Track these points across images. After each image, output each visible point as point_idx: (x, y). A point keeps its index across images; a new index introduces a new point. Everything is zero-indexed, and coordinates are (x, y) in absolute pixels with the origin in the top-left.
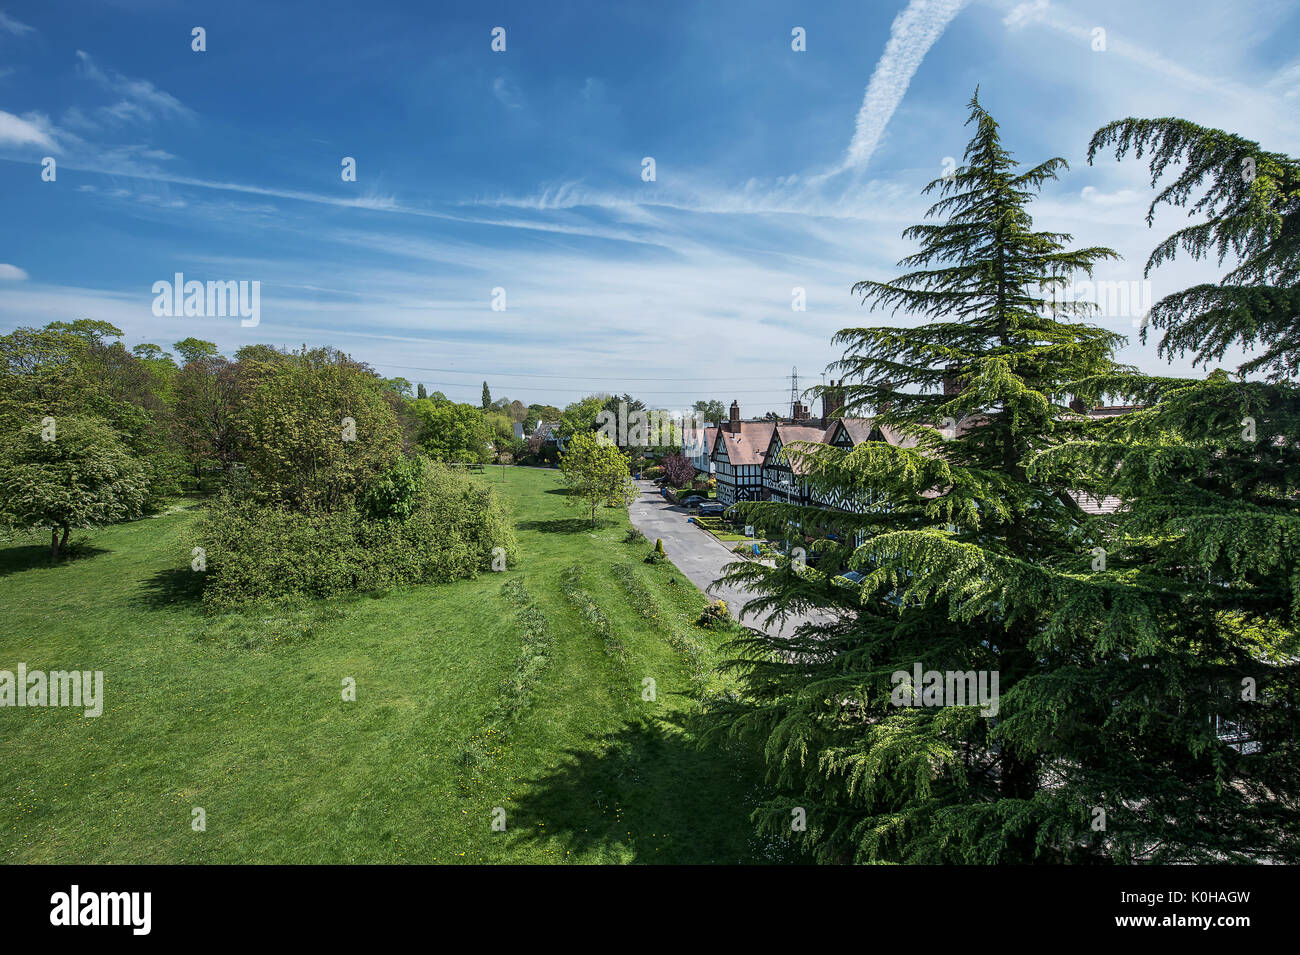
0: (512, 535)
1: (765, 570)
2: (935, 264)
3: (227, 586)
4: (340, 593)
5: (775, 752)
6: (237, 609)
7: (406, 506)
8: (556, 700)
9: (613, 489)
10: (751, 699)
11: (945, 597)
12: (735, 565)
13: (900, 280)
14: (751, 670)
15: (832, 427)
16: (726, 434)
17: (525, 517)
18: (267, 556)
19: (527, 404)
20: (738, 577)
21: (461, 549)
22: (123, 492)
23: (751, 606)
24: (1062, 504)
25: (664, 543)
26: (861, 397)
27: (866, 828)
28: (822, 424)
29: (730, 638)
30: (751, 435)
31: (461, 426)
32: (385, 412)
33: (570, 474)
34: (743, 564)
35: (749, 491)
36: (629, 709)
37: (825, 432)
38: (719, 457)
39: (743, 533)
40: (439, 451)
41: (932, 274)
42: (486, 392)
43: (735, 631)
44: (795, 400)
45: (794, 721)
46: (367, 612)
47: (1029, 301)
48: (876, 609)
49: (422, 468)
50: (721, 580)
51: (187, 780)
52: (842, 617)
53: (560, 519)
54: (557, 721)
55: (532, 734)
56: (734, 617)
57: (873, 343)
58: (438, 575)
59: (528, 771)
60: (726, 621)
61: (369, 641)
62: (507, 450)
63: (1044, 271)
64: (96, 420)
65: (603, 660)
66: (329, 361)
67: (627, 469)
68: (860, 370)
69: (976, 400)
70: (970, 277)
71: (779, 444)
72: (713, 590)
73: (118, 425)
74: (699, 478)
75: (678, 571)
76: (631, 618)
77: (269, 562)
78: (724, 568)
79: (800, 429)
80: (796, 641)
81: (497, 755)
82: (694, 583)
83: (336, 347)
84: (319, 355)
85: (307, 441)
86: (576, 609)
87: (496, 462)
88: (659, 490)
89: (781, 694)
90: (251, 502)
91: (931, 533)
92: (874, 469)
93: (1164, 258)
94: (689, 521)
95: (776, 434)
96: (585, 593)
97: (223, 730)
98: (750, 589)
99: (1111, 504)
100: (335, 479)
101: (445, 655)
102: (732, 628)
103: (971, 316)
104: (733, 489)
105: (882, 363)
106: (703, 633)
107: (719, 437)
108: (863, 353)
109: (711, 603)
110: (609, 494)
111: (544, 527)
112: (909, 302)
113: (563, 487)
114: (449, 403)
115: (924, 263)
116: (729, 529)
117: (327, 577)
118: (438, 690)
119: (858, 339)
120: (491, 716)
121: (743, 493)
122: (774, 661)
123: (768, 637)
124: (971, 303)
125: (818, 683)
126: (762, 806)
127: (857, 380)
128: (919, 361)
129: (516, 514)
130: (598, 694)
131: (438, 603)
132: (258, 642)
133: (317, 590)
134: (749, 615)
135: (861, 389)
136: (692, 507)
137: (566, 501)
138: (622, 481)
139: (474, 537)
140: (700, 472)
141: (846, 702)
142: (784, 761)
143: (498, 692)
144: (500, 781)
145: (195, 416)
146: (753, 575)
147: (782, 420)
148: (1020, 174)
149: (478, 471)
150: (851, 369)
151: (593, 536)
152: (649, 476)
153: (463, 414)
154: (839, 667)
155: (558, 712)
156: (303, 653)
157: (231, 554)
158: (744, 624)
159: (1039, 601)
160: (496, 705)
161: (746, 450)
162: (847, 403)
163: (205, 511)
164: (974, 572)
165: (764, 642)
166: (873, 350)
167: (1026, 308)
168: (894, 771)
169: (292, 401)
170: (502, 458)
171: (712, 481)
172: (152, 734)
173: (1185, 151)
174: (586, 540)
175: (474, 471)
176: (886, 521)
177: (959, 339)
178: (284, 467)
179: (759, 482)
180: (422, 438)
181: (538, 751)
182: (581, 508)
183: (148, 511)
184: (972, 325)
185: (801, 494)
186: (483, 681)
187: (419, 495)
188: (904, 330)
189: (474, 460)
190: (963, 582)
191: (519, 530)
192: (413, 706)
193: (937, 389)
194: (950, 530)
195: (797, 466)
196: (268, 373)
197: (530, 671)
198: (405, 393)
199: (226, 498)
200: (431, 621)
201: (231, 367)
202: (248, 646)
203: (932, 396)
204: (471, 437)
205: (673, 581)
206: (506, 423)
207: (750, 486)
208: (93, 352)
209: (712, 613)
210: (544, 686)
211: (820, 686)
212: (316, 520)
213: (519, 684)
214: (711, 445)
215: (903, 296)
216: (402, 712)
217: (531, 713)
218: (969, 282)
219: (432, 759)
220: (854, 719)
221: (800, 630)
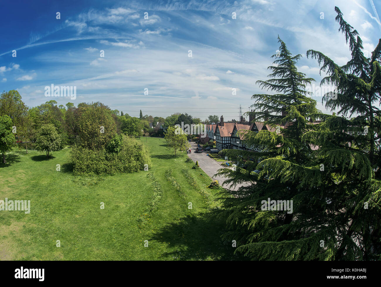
0: (150, 159)
1: (231, 171)
2: (277, 77)
3: (77, 169)
4: (102, 173)
5: (229, 221)
6: (80, 175)
7: (118, 149)
8: (165, 208)
9: (182, 145)
10: (224, 208)
11: (280, 176)
12: (222, 169)
13: (269, 81)
14: (224, 200)
15: (252, 125)
16: (219, 127)
17: (153, 154)
18: (85, 162)
19: (154, 117)
20: (222, 173)
21: (134, 163)
22: (57, 143)
23: (226, 182)
24: (308, 148)
25: (199, 162)
26: (260, 116)
27: (251, 236)
28: (249, 124)
29: (218, 191)
30: (227, 126)
31: (134, 124)
32: (111, 120)
33: (168, 140)
34: (224, 169)
35: (226, 145)
36: (187, 211)
37: (250, 126)
38: (217, 134)
39: (224, 159)
40: (127, 132)
41: (276, 80)
42: (141, 113)
43: (220, 189)
44: (241, 115)
45: (236, 213)
46: (110, 179)
47: (299, 90)
48: (262, 181)
49: (122, 137)
50: (217, 174)
51: (77, 214)
52: (252, 184)
53: (164, 154)
54: (165, 213)
55: (158, 216)
56: (220, 185)
57: (263, 99)
58: (127, 170)
59: (157, 225)
60: (218, 186)
61: (111, 187)
62: (147, 132)
63: (302, 83)
64: (52, 125)
65: (179, 198)
66: (98, 106)
67: (186, 138)
68: (260, 107)
69: (290, 118)
70: (286, 82)
71: (236, 130)
72: (214, 177)
73: (56, 126)
74: (210, 141)
75: (203, 171)
76: (188, 185)
77: (85, 163)
78: (218, 170)
79: (242, 125)
80: (238, 192)
81: (148, 220)
82: (208, 175)
83: (100, 102)
84: (96, 104)
85: (93, 130)
86: (170, 183)
87: (144, 136)
88: (197, 145)
89: (233, 206)
90: (81, 147)
91: (278, 158)
92: (264, 139)
93: (323, 83)
94: (207, 155)
95: (235, 127)
96: (173, 178)
97: (81, 204)
98: (226, 177)
99: (317, 148)
100: (100, 141)
101: (132, 193)
102: (219, 188)
103: (287, 93)
104: (221, 145)
105: (266, 106)
106: (210, 190)
107: (217, 127)
108: (260, 102)
109: (213, 181)
110: (181, 146)
111: (160, 157)
112: (272, 88)
113: (165, 144)
114: (130, 117)
115: (274, 76)
116: (220, 158)
117: (99, 169)
118: (131, 202)
119: (259, 98)
120: (146, 211)
121: (225, 146)
122: (231, 197)
123: (230, 191)
124: (287, 89)
125: (244, 203)
126: (224, 234)
127: (259, 110)
128: (275, 105)
129: (150, 153)
130: (177, 207)
131: (129, 179)
132: (85, 184)
133: (97, 172)
134: (225, 185)
135: (260, 113)
136: (208, 151)
137: (166, 148)
138: (185, 142)
139: (138, 159)
140: (210, 139)
141: (251, 207)
142: (231, 224)
143: (147, 205)
144: (149, 226)
145: (69, 123)
146: (227, 173)
147: (237, 122)
148: (293, 57)
149: (139, 138)
150: (257, 107)
151: (175, 160)
152: (194, 140)
153: (134, 120)
154: (250, 198)
155: (166, 211)
156: (96, 188)
157: (78, 160)
158: (223, 187)
159: (301, 175)
160: (147, 208)
161: (226, 132)
162: (256, 118)
163: (72, 149)
164: (288, 169)
165: (229, 192)
166: (263, 101)
167: (299, 92)
168: (260, 223)
169: (89, 118)
170: (146, 134)
171: (215, 142)
172: (69, 202)
173: (323, 59)
174: (173, 161)
175: (137, 138)
176: (267, 154)
177: (285, 99)
178: (88, 137)
179: (230, 142)
180: (122, 128)
181: (160, 220)
182: (171, 151)
183: (61, 148)
184: (288, 96)
185: (243, 146)
186: (143, 201)
187: (122, 146)
188: (271, 96)
189: (137, 135)
190: (285, 172)
191: (151, 157)
192: (124, 206)
193: (280, 114)
194: (283, 156)
195: (242, 138)
196: (84, 110)
197: (156, 199)
198: (117, 114)
199: (75, 145)
200: (127, 183)
201: (77, 109)
202: (83, 185)
203: (279, 116)
204: (136, 128)
205: (201, 174)
206: (147, 123)
207: (227, 144)
208: (52, 108)
209: (213, 184)
210: (161, 204)
211: (244, 204)
212: (95, 152)
213: (153, 203)
214: (214, 130)
215: (270, 86)
216: (121, 207)
217: (157, 211)
218: (285, 83)
219: (130, 219)
220: (252, 211)
221: (240, 188)
